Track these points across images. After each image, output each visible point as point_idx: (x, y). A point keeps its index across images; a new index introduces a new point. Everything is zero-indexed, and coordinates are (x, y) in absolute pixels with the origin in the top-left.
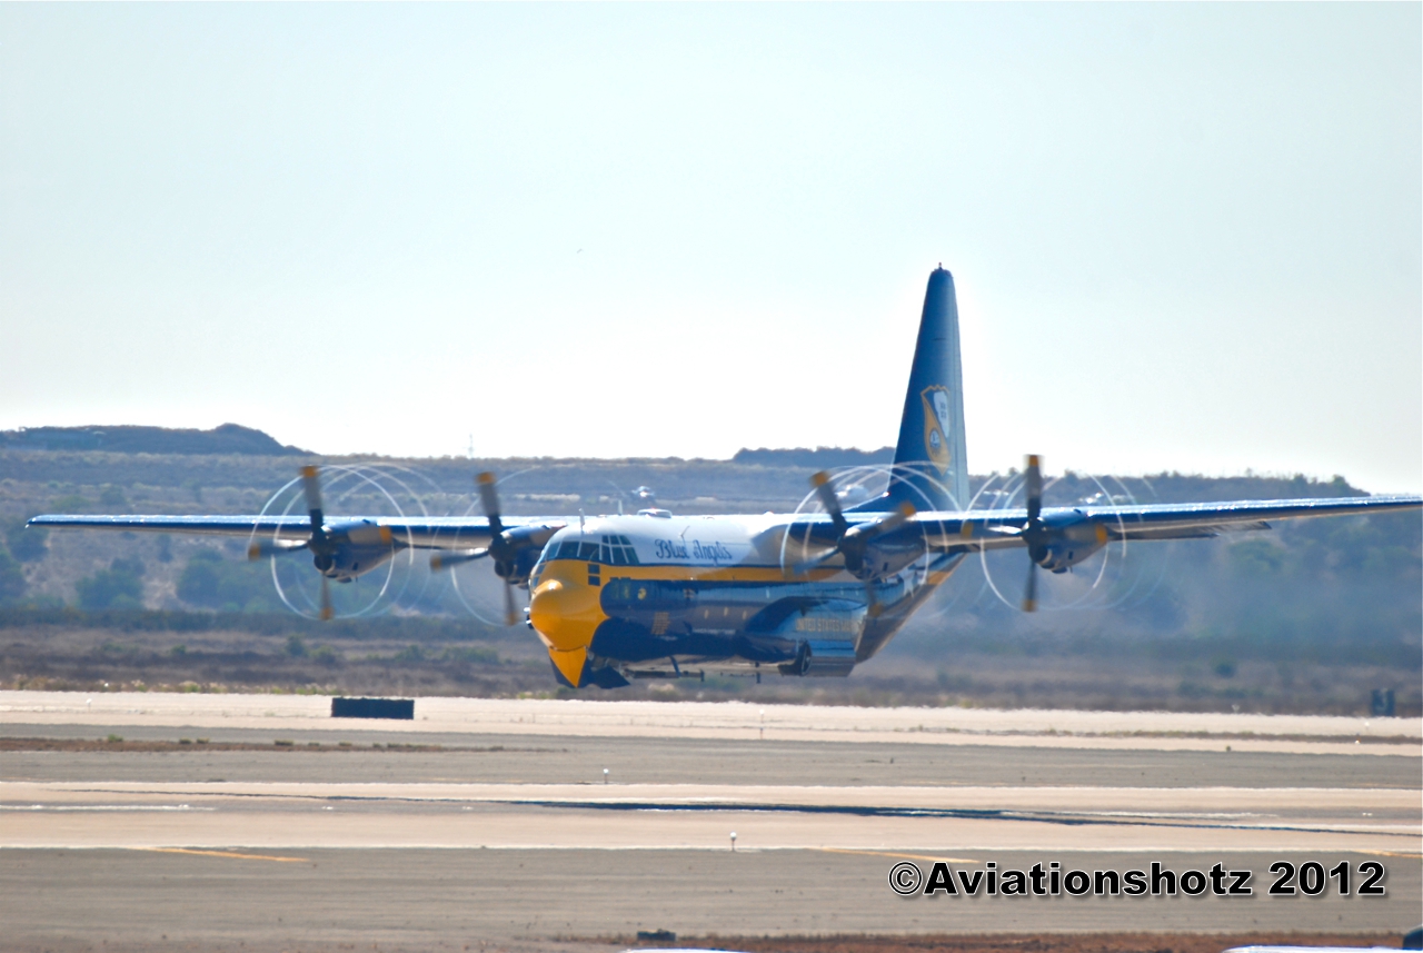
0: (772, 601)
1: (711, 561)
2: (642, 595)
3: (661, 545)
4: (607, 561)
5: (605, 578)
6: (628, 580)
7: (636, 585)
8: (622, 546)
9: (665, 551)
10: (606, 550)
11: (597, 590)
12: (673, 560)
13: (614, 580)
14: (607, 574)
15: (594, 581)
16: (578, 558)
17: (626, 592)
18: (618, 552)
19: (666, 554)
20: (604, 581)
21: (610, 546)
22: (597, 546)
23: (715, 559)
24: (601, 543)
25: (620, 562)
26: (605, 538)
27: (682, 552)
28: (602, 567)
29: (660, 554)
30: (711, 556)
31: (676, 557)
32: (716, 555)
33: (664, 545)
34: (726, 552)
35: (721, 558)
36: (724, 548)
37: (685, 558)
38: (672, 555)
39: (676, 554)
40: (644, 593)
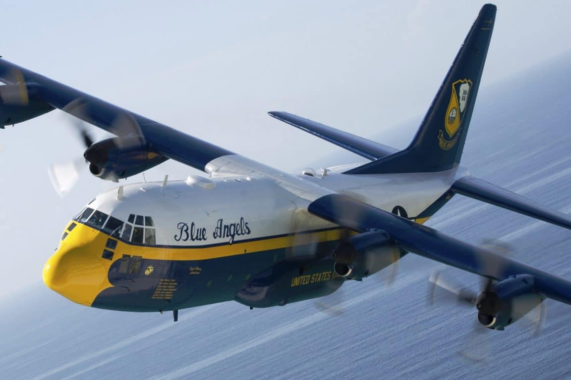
1: (229, 239)
3: (182, 229)
4: (125, 240)
5: (118, 254)
6: (138, 259)
7: (144, 263)
8: (144, 226)
9: (184, 233)
10: (129, 228)
11: (108, 264)
12: (188, 243)
13: (126, 257)
14: (121, 250)
15: (108, 255)
16: (102, 230)
18: (138, 232)
19: (184, 236)
20: (117, 256)
21: (133, 225)
22: (122, 223)
23: (233, 236)
24: (126, 221)
25: (137, 240)
26: (131, 218)
27: (204, 231)
28: (120, 243)
29: (178, 238)
30: (230, 235)
31: (193, 240)
32: (235, 233)
33: (185, 228)
34: (247, 227)
35: (239, 235)
36: (247, 223)
37: (203, 240)
38: (190, 238)
39: (194, 238)
40: (151, 270)
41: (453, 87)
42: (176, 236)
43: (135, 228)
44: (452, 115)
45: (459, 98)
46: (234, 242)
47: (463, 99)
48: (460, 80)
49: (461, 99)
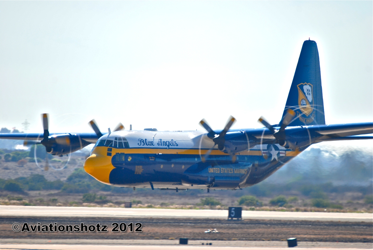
0: (198, 162)
1: (166, 147)
2: (130, 159)
3: (141, 141)
4: (115, 147)
6: (123, 154)
7: (127, 156)
8: (123, 141)
10: (116, 142)
11: (110, 158)
12: (145, 146)
13: (117, 154)
14: (114, 152)
15: (109, 154)
16: (104, 146)
17: (123, 158)
18: (120, 144)
19: (142, 144)
20: (113, 154)
21: (118, 141)
22: (112, 141)
23: (168, 146)
24: (114, 140)
25: (121, 146)
26: (116, 138)
27: (152, 143)
28: (113, 149)
29: (140, 144)
30: (167, 145)
31: (147, 145)
32: (170, 144)
33: (142, 141)
34: (176, 143)
35: (172, 146)
36: (175, 142)
37: (152, 145)
38: (145, 144)
39: (148, 144)
40: (131, 159)
41: (298, 88)
42: (138, 144)
43: (119, 142)
44: (303, 103)
45: (305, 93)
46: (169, 148)
47: (308, 94)
48: (302, 83)
49: (306, 94)
